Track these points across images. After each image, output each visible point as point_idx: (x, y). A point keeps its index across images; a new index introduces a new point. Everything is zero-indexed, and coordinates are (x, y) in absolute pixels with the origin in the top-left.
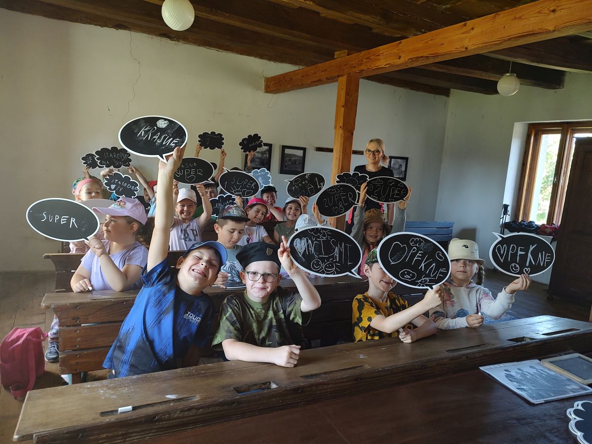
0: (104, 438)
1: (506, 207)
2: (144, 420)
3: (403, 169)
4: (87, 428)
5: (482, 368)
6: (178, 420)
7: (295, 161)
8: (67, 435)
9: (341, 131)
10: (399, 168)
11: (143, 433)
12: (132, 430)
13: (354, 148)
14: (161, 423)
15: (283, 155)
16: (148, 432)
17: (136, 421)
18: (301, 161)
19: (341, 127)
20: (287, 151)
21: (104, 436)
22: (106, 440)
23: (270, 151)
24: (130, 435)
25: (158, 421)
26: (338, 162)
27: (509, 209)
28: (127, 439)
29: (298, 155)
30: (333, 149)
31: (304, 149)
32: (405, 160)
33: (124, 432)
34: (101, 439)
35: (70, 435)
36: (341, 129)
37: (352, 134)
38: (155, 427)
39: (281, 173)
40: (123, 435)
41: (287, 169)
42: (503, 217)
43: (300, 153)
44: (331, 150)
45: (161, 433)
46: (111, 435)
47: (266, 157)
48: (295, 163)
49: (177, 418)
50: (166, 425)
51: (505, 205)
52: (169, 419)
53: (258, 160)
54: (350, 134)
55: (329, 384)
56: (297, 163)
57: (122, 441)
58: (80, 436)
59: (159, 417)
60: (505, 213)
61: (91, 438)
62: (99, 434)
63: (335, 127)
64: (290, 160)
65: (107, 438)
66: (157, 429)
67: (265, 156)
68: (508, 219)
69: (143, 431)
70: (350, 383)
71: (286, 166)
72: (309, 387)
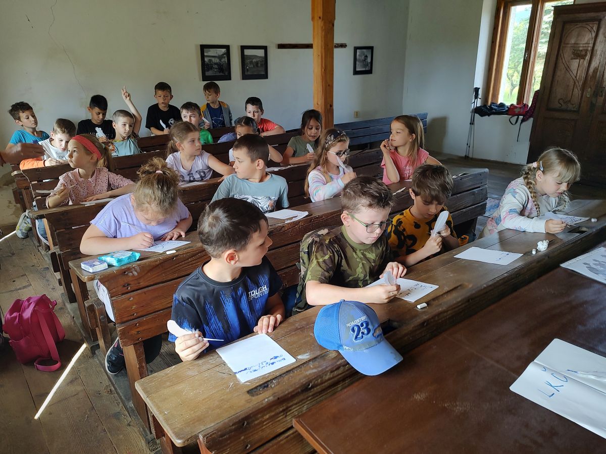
0: (268, 419)
1: (477, 90)
2: (300, 390)
3: (369, 60)
4: (251, 414)
5: (563, 265)
6: (329, 382)
7: (257, 63)
8: (234, 427)
9: (320, 23)
10: (365, 59)
11: (301, 403)
12: (292, 403)
13: (337, 40)
14: (315, 389)
15: (243, 57)
16: (305, 401)
17: (293, 394)
18: (263, 63)
19: (320, 18)
20: (248, 52)
21: (267, 416)
22: (269, 421)
23: (228, 53)
24: (290, 409)
25: (312, 387)
26: (320, 60)
27: (480, 92)
28: (288, 414)
29: (259, 55)
30: (312, 44)
31: (265, 48)
32: (370, 50)
33: (285, 408)
34: (265, 421)
35: (236, 426)
36: (320, 21)
37: (333, 25)
38: (310, 394)
39: (243, 79)
40: (283, 410)
41: (249, 73)
42: (474, 102)
43: (260, 53)
44: (309, 46)
45: (317, 398)
46: (273, 414)
47: (225, 62)
48: (257, 66)
49: (329, 379)
50: (320, 390)
51: (476, 88)
52: (322, 383)
53: (216, 66)
54: (331, 25)
55: (447, 311)
56: (259, 65)
57: (284, 416)
58: (245, 424)
59: (313, 383)
60: (476, 97)
61: (256, 422)
62: (262, 417)
63: (313, 18)
64: (251, 62)
65: (271, 417)
66: (312, 395)
67: (223, 60)
68: (479, 103)
69: (301, 401)
70: (463, 306)
71: (248, 70)
72: (432, 318)
